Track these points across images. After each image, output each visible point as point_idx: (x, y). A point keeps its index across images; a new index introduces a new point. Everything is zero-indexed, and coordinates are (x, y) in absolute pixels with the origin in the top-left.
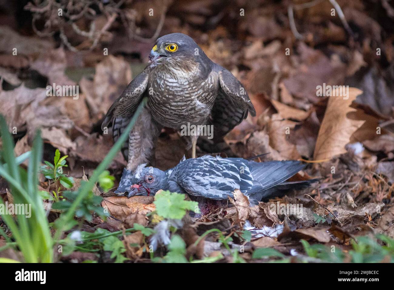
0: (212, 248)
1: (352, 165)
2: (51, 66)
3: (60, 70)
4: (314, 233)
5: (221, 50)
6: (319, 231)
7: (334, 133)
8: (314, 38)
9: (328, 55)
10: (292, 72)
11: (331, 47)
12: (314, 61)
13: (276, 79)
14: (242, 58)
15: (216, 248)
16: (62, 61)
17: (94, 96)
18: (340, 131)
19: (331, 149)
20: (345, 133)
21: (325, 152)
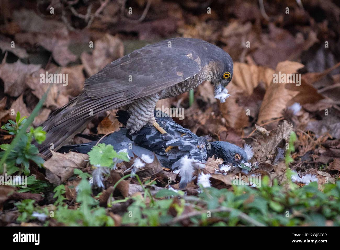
0: (138, 190)
2: (57, 42)
3: (64, 45)
4: (223, 178)
5: (204, 30)
6: (227, 176)
7: (274, 100)
8: (284, 20)
9: (294, 34)
10: (261, 47)
11: (298, 27)
12: (282, 38)
13: (244, 53)
14: (221, 36)
15: (141, 190)
16: (65, 38)
17: (93, 67)
18: (278, 99)
20: (282, 101)
21: (265, 115)
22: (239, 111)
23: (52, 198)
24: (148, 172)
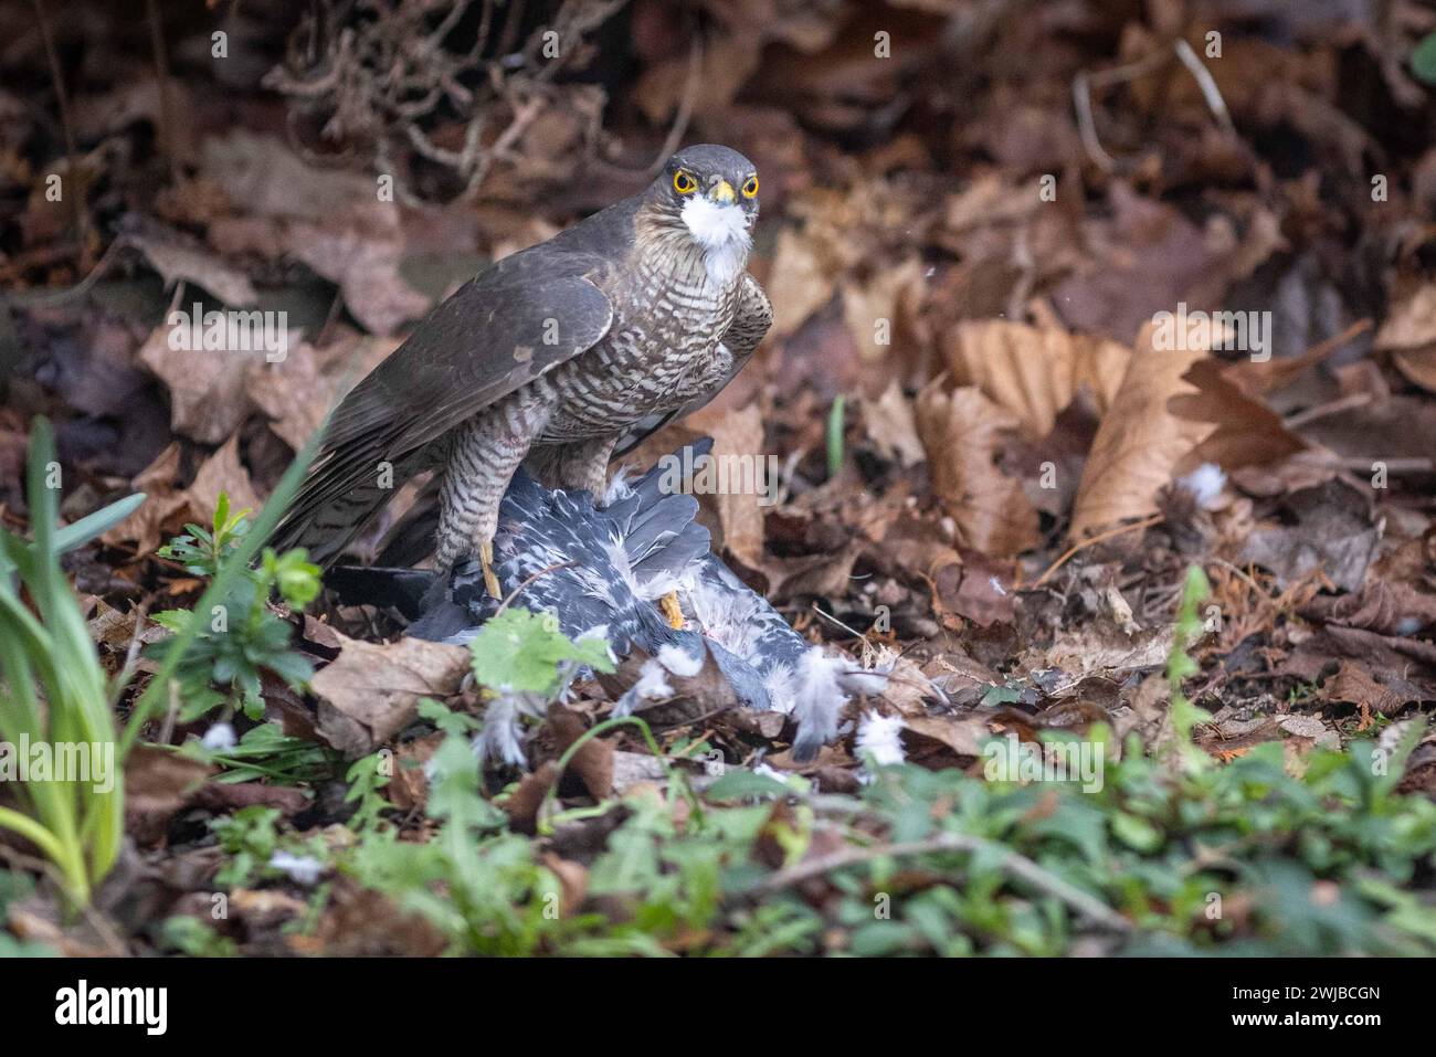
0: (644, 772)
1: (1185, 536)
2: (358, 249)
3: (386, 261)
4: (946, 731)
5: (881, 205)
6: (962, 724)
7: (1126, 454)
8: (1165, 169)
9: (1198, 219)
10: (1084, 267)
11: (1211, 196)
12: (1155, 235)
13: (1022, 289)
14: (939, 226)
15: (655, 774)
16: (388, 236)
18: (1143, 450)
19: (1114, 500)
20: (1157, 456)
21: (1098, 508)
22: (1006, 494)
23: (341, 802)
24: (683, 711)
